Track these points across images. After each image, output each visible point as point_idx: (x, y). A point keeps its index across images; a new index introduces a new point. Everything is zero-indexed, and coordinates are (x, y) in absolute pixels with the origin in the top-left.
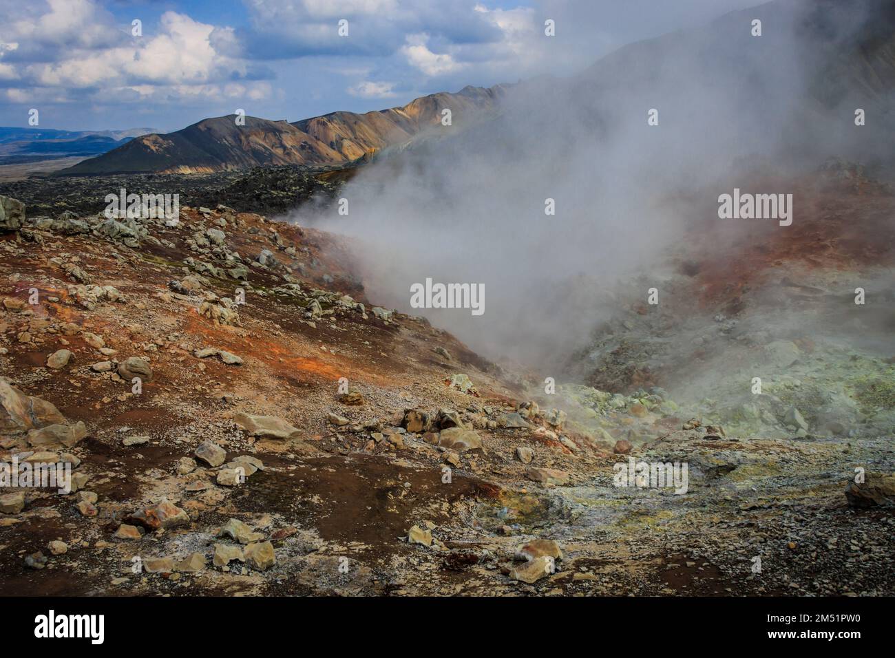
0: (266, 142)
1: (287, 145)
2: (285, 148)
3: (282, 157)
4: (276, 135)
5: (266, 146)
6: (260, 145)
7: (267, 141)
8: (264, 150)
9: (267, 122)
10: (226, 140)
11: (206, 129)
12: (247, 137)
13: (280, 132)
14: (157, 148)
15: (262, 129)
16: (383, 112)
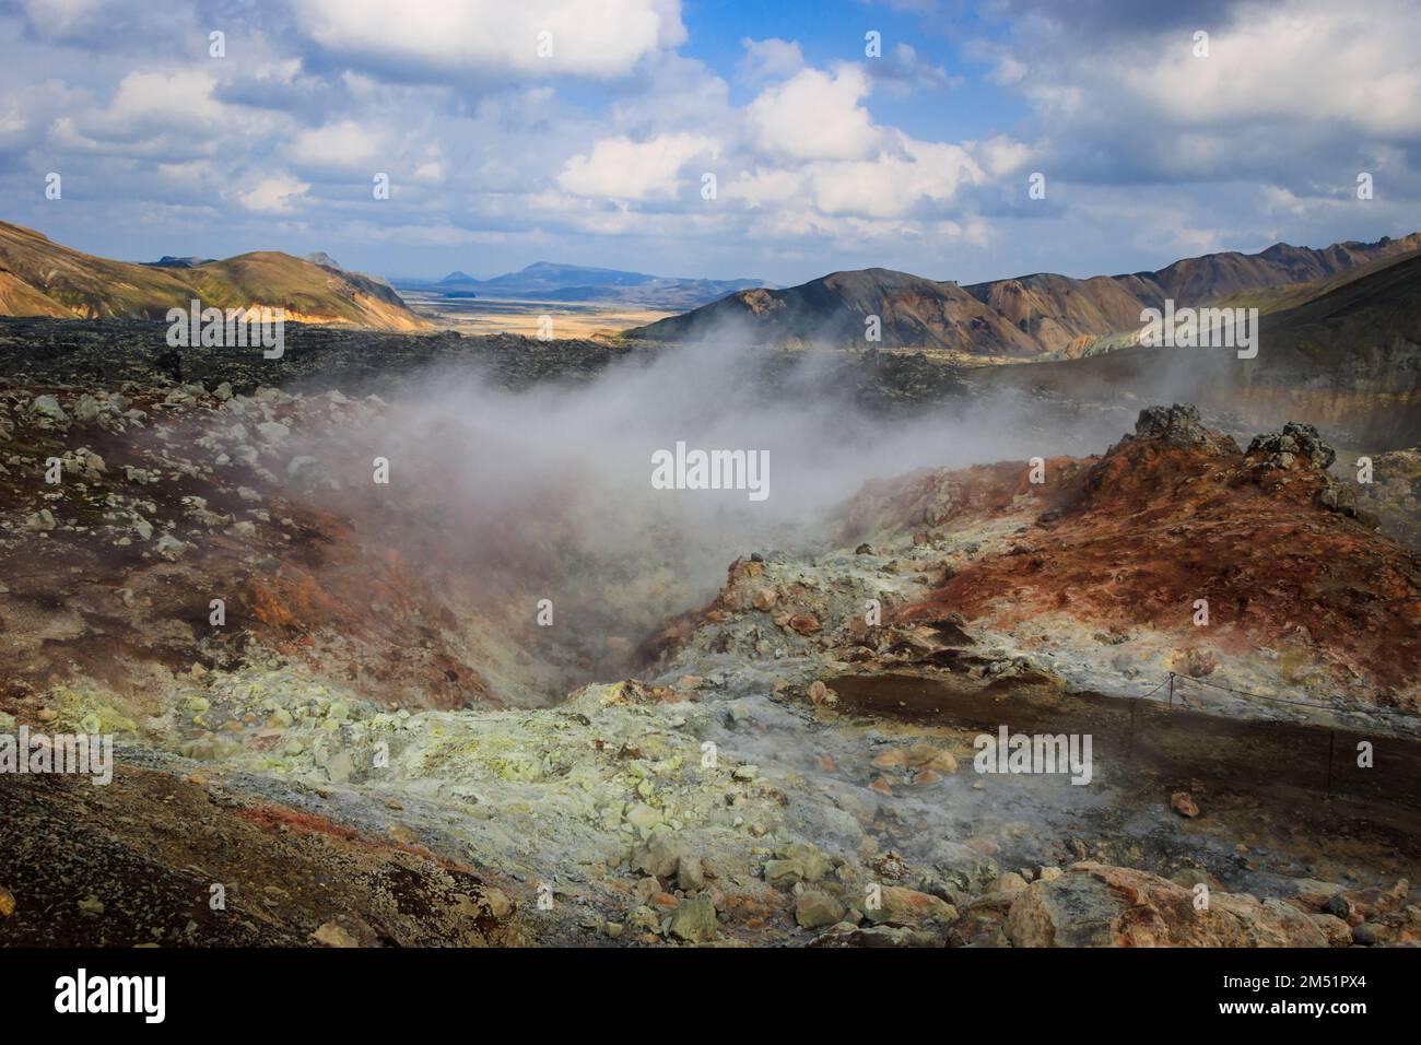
0: (920, 313)
1: (951, 320)
2: (947, 324)
3: (940, 337)
4: (937, 303)
5: (919, 319)
6: (910, 316)
7: (922, 311)
8: (914, 325)
9: (926, 283)
10: (860, 305)
11: (833, 287)
12: (893, 302)
13: (944, 298)
14: (761, 308)
15: (917, 294)
16: (1118, 278)
